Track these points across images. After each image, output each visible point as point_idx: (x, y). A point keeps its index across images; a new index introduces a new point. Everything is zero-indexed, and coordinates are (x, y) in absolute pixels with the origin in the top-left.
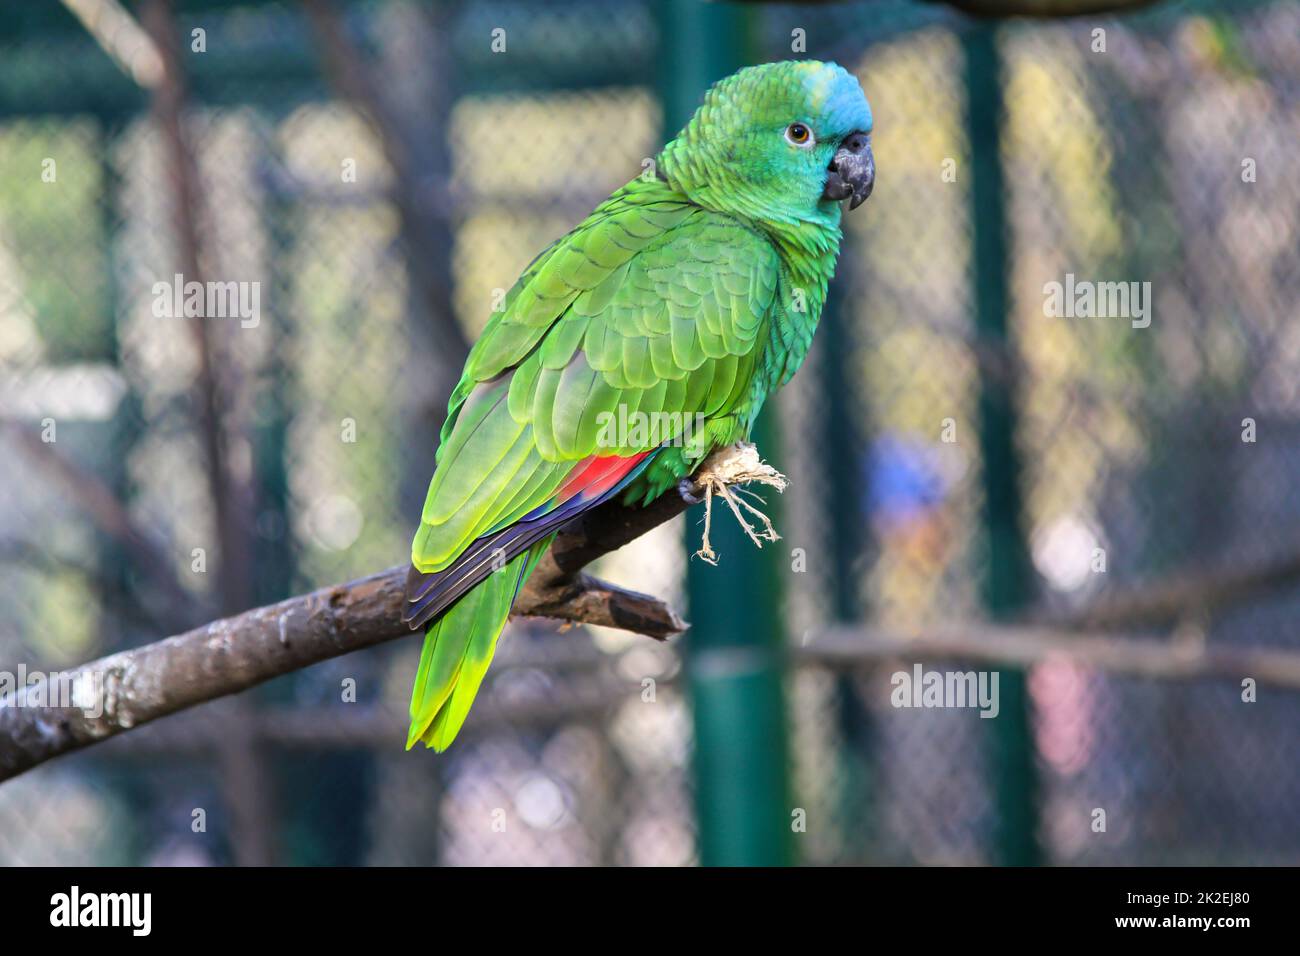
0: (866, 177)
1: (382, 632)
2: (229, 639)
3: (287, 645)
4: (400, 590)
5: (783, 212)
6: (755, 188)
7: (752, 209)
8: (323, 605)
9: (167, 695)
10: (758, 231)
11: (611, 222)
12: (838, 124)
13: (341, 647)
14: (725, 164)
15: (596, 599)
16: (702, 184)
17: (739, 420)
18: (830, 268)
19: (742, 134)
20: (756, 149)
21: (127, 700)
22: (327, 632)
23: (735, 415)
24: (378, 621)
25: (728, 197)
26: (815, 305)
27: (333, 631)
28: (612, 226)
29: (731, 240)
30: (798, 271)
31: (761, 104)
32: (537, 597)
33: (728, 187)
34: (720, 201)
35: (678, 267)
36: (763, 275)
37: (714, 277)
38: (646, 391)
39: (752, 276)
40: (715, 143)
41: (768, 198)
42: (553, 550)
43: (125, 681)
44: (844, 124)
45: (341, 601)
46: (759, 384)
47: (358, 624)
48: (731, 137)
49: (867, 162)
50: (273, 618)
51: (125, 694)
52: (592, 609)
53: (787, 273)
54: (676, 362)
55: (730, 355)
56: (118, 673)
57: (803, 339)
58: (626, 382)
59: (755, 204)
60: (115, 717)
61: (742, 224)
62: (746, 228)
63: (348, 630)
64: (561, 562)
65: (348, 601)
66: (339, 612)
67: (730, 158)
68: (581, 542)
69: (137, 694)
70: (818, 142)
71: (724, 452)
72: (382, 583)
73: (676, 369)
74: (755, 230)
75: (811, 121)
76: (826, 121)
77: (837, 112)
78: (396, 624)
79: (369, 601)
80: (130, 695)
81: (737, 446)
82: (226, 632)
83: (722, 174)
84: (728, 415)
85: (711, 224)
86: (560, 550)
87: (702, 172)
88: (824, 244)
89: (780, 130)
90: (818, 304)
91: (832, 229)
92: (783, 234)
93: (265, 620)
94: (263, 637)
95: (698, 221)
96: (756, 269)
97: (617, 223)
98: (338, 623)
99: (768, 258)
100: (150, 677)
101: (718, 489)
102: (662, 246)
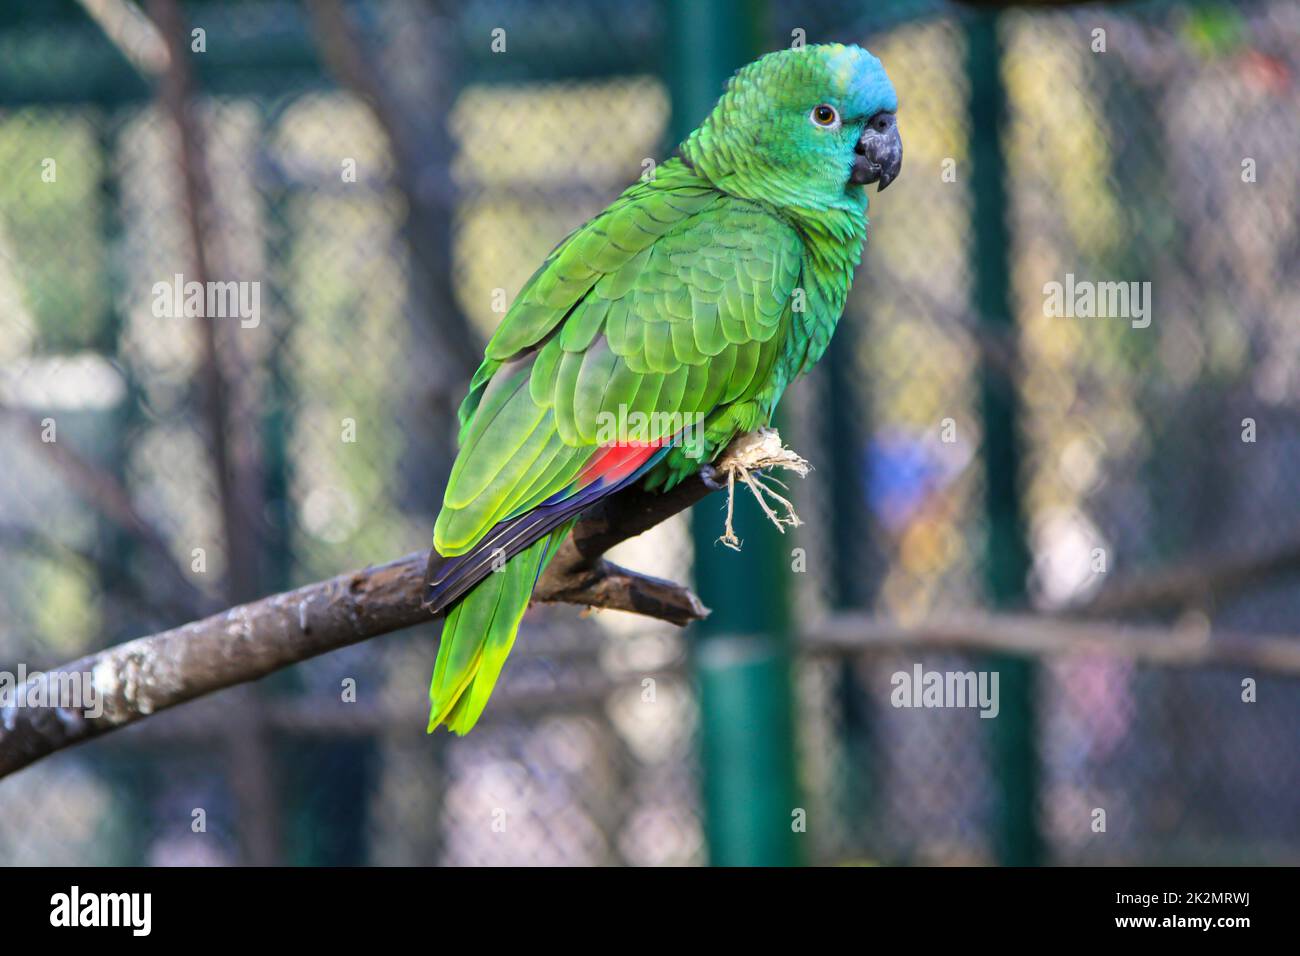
0: (894, 156)
1: (403, 618)
2: (249, 626)
3: (308, 631)
4: (420, 576)
5: (810, 197)
6: (781, 172)
7: (778, 196)
8: (343, 592)
9: (186, 682)
10: (782, 218)
11: (635, 206)
12: (864, 103)
13: (361, 633)
14: (751, 149)
15: (617, 585)
16: (727, 171)
17: (762, 407)
18: (856, 255)
19: (767, 118)
20: (782, 132)
21: (147, 687)
22: (346, 618)
23: (757, 402)
24: (400, 607)
25: (755, 184)
26: (839, 294)
27: (354, 617)
28: (636, 210)
29: (755, 225)
30: (823, 259)
31: (786, 86)
32: (558, 583)
33: (754, 172)
34: (746, 189)
35: (701, 252)
36: (786, 261)
37: (737, 264)
38: (667, 375)
39: (775, 262)
40: (741, 128)
41: (795, 182)
42: (574, 536)
43: (145, 667)
44: (868, 105)
45: (361, 587)
46: (780, 371)
47: (379, 610)
48: (757, 121)
49: (895, 141)
50: (293, 605)
51: (144, 680)
52: (614, 595)
53: (811, 260)
54: (699, 348)
55: (753, 341)
56: (138, 659)
57: (826, 327)
58: (647, 367)
59: (782, 190)
60: (135, 704)
61: (765, 210)
62: (769, 214)
63: (368, 617)
64: (582, 547)
65: (368, 587)
66: (360, 598)
67: (756, 143)
68: (602, 527)
69: (157, 679)
70: (844, 123)
71: (746, 438)
72: (403, 569)
73: (697, 354)
74: (779, 217)
75: (837, 102)
76: (852, 101)
77: (862, 92)
78: (416, 610)
79: (389, 588)
80: (150, 682)
81: (760, 432)
82: (246, 618)
83: (748, 159)
84: (750, 401)
85: (735, 210)
86: (581, 535)
87: (728, 159)
88: (851, 229)
89: (807, 112)
90: (843, 292)
91: (859, 214)
92: (809, 221)
93: (285, 606)
94: (283, 623)
95: (722, 207)
96: (779, 255)
97: (640, 207)
98: (358, 609)
99: (792, 244)
100: (170, 663)
101: (741, 474)
102: (685, 230)
